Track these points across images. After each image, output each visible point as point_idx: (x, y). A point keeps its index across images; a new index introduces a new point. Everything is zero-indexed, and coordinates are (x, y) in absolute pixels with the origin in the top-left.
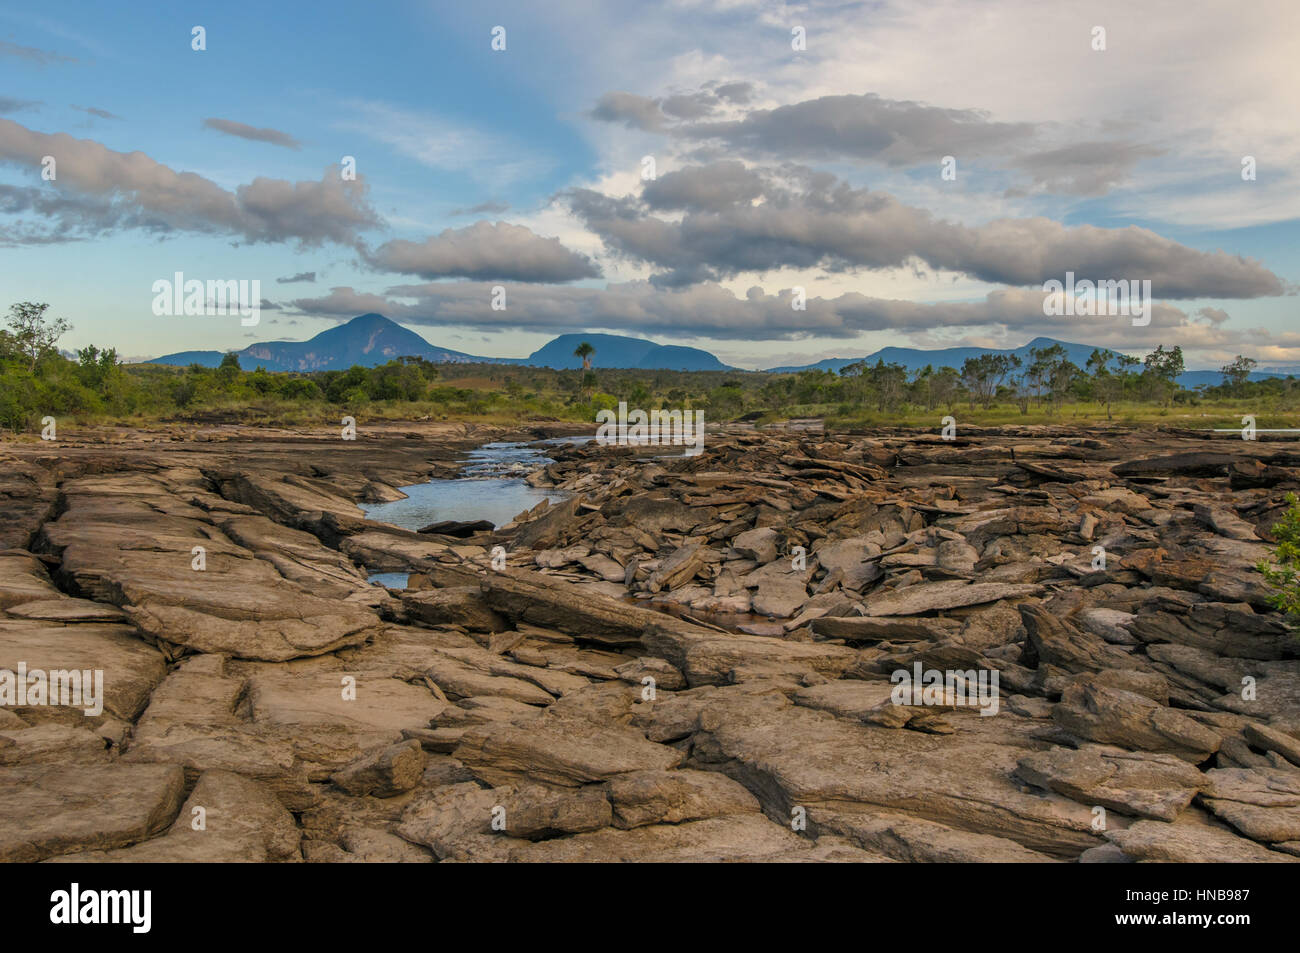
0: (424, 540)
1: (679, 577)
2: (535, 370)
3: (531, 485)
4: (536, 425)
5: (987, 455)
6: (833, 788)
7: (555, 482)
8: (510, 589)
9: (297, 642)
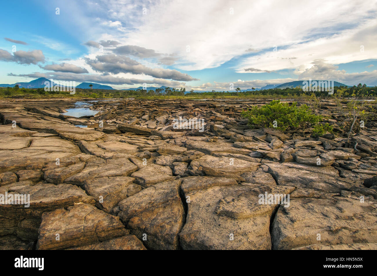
0: (82, 119)
1: (134, 123)
2: (79, 89)
3: (91, 109)
4: (85, 99)
5: (169, 103)
6: (216, 150)
7: (95, 108)
8: (125, 126)
9: (95, 137)
